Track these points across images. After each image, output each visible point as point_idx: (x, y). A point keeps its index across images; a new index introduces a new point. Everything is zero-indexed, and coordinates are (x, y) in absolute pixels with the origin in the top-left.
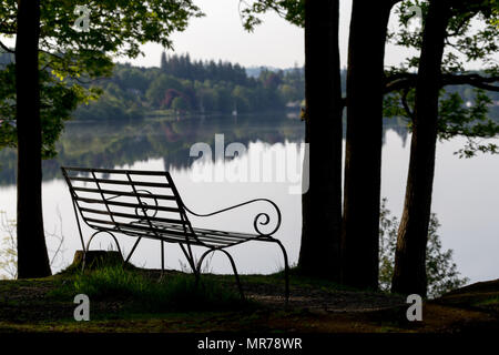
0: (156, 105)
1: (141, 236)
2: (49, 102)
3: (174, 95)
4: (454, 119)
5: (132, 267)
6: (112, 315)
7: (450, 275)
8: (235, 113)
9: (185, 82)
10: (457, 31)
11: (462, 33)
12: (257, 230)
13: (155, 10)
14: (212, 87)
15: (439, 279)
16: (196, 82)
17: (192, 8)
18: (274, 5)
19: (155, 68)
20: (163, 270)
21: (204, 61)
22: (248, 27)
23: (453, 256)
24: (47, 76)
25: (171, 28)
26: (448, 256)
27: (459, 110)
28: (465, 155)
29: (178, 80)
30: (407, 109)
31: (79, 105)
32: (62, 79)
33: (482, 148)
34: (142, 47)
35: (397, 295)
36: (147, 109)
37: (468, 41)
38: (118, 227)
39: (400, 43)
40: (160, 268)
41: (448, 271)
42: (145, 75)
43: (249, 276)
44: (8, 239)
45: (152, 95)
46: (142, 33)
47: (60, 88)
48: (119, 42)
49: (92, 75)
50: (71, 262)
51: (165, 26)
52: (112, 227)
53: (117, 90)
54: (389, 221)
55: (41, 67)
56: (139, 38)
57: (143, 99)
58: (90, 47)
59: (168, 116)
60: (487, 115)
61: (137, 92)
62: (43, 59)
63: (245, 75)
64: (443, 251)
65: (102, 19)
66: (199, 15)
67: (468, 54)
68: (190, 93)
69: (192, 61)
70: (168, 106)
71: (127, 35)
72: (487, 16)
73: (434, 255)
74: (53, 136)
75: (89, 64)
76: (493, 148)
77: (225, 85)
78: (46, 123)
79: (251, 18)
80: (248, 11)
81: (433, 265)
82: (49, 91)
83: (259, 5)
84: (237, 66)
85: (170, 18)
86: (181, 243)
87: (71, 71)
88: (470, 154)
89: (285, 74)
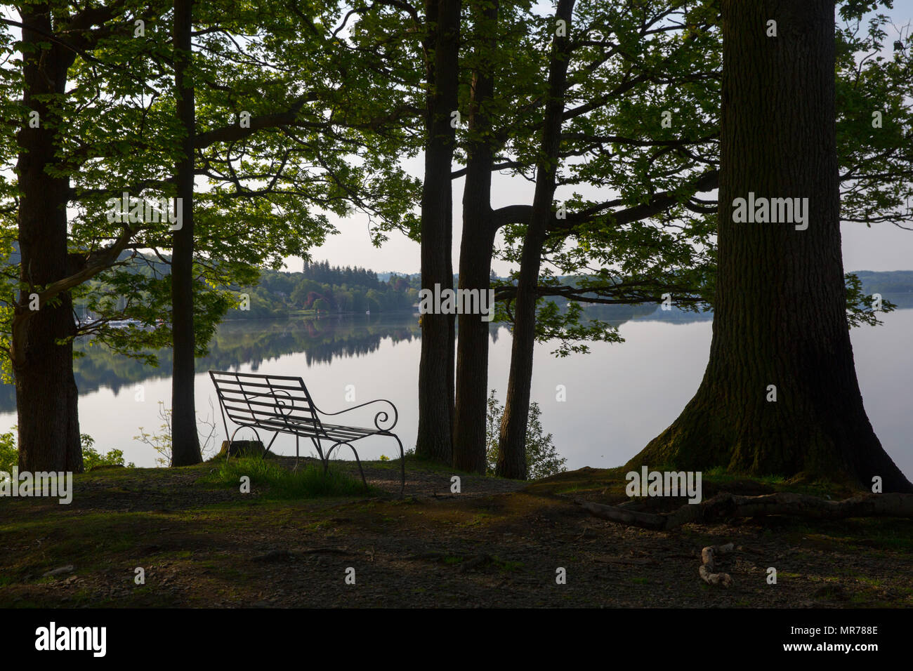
0: (300, 306)
1: (278, 431)
2: (202, 307)
3: (315, 297)
4: (550, 324)
5: (272, 455)
6: (251, 501)
7: (550, 456)
8: (368, 313)
9: (325, 286)
10: (553, 248)
11: (558, 251)
12: (378, 427)
13: (296, 228)
14: (348, 290)
15: (540, 460)
16: (334, 285)
17: (329, 226)
18: (399, 225)
19: (298, 273)
20: (298, 457)
21: (341, 268)
22: (376, 243)
23: (552, 439)
24: (200, 285)
25: (310, 244)
26: (548, 439)
27: (555, 316)
28: (560, 355)
29: (319, 284)
30: (510, 316)
31: (229, 309)
32: (214, 287)
33: (575, 349)
34: (284, 260)
35: (500, 478)
36: (291, 309)
37: (563, 256)
38: (258, 423)
39: (505, 259)
40: (295, 455)
41: (548, 452)
42: (290, 279)
43: (373, 461)
44: (165, 426)
45: (296, 296)
46: (285, 247)
47: (212, 295)
48: (265, 255)
49: (241, 284)
50: (219, 451)
51: (305, 242)
52: (253, 422)
53: (265, 292)
54: (497, 410)
55: (194, 277)
56: (282, 251)
57: (289, 301)
58: (239, 260)
59: (309, 315)
60: (579, 321)
61: (282, 294)
62: (198, 269)
63: (377, 279)
64: (544, 435)
65: (250, 235)
66: (335, 232)
67: (562, 268)
68: (329, 295)
69: (331, 268)
70: (310, 307)
71: (272, 249)
72: (578, 237)
73: (536, 439)
74: (205, 337)
75: (238, 274)
76: (584, 349)
77: (360, 289)
78: (199, 326)
79: (379, 235)
80: (376, 229)
81: (535, 448)
82: (203, 298)
83: (386, 224)
84: (370, 272)
85: (309, 235)
86: (312, 437)
87: (222, 280)
88: (565, 354)
89: (411, 279)
